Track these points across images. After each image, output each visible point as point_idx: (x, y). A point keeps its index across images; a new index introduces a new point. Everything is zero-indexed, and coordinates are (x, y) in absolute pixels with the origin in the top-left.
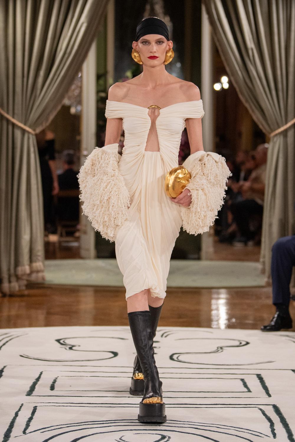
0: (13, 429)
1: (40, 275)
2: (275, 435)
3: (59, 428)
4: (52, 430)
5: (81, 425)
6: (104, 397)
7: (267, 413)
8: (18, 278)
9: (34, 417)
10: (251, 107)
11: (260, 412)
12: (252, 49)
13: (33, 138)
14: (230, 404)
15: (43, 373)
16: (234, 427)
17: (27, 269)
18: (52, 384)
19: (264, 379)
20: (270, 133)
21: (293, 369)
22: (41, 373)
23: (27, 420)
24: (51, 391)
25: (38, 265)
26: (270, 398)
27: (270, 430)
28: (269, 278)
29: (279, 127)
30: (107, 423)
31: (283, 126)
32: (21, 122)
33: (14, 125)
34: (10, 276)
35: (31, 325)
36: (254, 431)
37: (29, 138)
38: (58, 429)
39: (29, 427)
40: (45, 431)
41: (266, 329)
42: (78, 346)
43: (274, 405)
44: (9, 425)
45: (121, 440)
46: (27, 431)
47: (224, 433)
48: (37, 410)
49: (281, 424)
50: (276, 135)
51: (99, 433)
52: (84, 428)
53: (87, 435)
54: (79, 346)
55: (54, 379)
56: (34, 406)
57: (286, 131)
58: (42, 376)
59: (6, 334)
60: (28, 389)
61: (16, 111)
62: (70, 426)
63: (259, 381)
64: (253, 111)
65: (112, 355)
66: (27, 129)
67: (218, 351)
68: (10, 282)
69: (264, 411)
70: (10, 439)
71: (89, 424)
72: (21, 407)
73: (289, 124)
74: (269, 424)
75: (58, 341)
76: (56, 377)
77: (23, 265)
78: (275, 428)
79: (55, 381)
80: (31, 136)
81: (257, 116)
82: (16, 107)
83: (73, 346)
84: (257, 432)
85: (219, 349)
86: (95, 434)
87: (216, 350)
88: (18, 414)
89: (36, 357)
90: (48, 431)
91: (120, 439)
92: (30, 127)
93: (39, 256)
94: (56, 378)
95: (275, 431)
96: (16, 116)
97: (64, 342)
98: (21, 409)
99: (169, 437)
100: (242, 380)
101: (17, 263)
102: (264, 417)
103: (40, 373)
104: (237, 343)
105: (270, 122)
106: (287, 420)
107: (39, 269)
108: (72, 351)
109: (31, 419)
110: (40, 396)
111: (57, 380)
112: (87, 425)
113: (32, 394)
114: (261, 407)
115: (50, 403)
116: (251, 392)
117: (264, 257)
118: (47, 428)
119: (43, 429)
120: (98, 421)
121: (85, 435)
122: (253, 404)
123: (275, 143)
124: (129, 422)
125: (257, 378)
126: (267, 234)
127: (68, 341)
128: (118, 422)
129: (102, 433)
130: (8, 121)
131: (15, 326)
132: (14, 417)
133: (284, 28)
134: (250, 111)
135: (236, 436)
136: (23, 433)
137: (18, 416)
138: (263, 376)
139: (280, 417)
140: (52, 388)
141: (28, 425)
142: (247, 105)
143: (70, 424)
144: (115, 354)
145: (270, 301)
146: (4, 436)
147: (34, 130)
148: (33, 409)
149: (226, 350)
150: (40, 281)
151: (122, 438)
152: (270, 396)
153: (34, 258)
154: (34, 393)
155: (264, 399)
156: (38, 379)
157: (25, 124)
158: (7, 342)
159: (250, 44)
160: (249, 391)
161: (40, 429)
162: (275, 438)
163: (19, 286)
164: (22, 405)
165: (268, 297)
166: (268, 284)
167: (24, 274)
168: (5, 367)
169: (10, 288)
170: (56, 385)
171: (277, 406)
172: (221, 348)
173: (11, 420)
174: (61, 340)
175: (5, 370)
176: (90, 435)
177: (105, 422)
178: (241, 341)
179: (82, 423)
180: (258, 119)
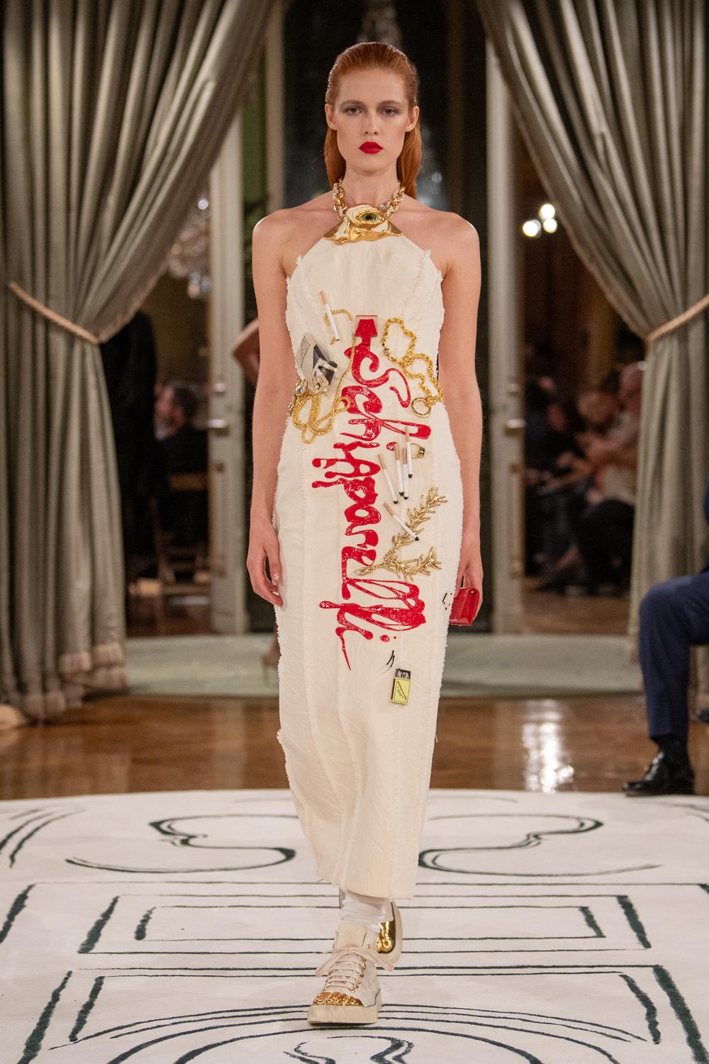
0: (47, 1029)
1: (116, 672)
2: (656, 1037)
3: (155, 1028)
4: (137, 1031)
5: (206, 1020)
6: (262, 953)
7: (639, 985)
8: (64, 681)
9: (95, 1003)
10: (602, 273)
11: (625, 983)
12: (603, 136)
13: (93, 353)
14: (554, 967)
15: (119, 899)
16: (563, 1020)
17: (85, 660)
18: (139, 926)
19: (636, 907)
20: (648, 333)
21: (703, 882)
22: (115, 901)
23: (80, 1009)
24: (136, 941)
25: (111, 649)
26: (648, 949)
27: (646, 1024)
29: (669, 319)
31: (677, 314)
32: (66, 317)
33: (48, 323)
34: (44, 677)
35: (95, 790)
36: (608, 1028)
37: (83, 354)
38: (152, 1028)
39: (85, 1026)
40: (121, 1035)
42: (201, 837)
43: (658, 966)
44: (38, 1021)
45: (298, 1052)
46: (80, 1036)
47: (539, 1033)
48: (103, 987)
49: (672, 1010)
50: (662, 337)
51: (247, 1037)
52: (212, 1026)
53: (220, 1042)
54: (205, 836)
55: (144, 913)
56: (98, 976)
57: (685, 327)
58: (117, 907)
59: (35, 811)
60: (84, 938)
61: (53, 291)
62: (179, 1023)
63: (622, 911)
64: (607, 282)
65: (282, 857)
66: (80, 331)
67: (529, 843)
68: (45, 690)
69: (634, 982)
70: (40, 1053)
71: (226, 1017)
72: (66, 979)
73: (693, 311)
74: (644, 1010)
75: (156, 825)
76: (149, 909)
77: (76, 651)
78: (658, 1019)
79: (146, 919)
80: (88, 348)
81: (615, 294)
82: (53, 282)
83: (191, 837)
84: (616, 1030)
85: (532, 839)
86: (237, 1039)
87: (524, 841)
88: (59, 995)
89: (104, 863)
90: (129, 1033)
91: (295, 1050)
92: (86, 327)
93: (112, 628)
94: (150, 912)
95: (659, 1028)
96: (52, 303)
97: (169, 827)
98: (67, 985)
99: (410, 1045)
100: (584, 910)
101: (61, 647)
102: (633, 995)
103: (112, 901)
104: (574, 825)
105: (646, 306)
106: (686, 1001)
107: (113, 658)
108: (187, 848)
109: (88, 1007)
110: (111, 953)
111: (151, 916)
112: (220, 1018)
113: (91, 949)
114: (626, 971)
115: (134, 968)
116: (604, 937)
118: (127, 1026)
119: (117, 1031)
120: (245, 1010)
121: (216, 1042)
122: (609, 964)
123: (659, 356)
125: (619, 906)
126: (644, 569)
127: (178, 826)
128: (292, 1012)
129: (253, 1037)
130: (34, 314)
131: (59, 792)
132: (50, 1003)
133: (676, 86)
134: (601, 282)
135: (568, 1039)
136: (69, 1040)
137: (58, 1000)
138: (633, 899)
139: (670, 994)
140: (140, 934)
141: (81, 1022)
142: (593, 269)
143: (181, 1017)
144: (289, 854)
146: (24, 1047)
147: (96, 335)
148: (94, 982)
149: (548, 842)
150: (116, 684)
151: (300, 1049)
152: (647, 945)
153: (100, 635)
154: (99, 946)
155: (633, 952)
156: (107, 915)
157: (74, 321)
158: (37, 829)
159: (599, 124)
160: (600, 935)
161: (110, 1031)
162: (658, 1043)
163: (68, 700)
164: (70, 974)
167: (79, 672)
168: (30, 887)
169: (45, 703)
170: (149, 927)
171: (665, 968)
172: (537, 836)
173: (43, 1011)
174: (162, 822)
175: (30, 894)
176: (225, 1042)
177: (261, 1012)
178: (582, 821)
179: (209, 1014)
180: (620, 300)
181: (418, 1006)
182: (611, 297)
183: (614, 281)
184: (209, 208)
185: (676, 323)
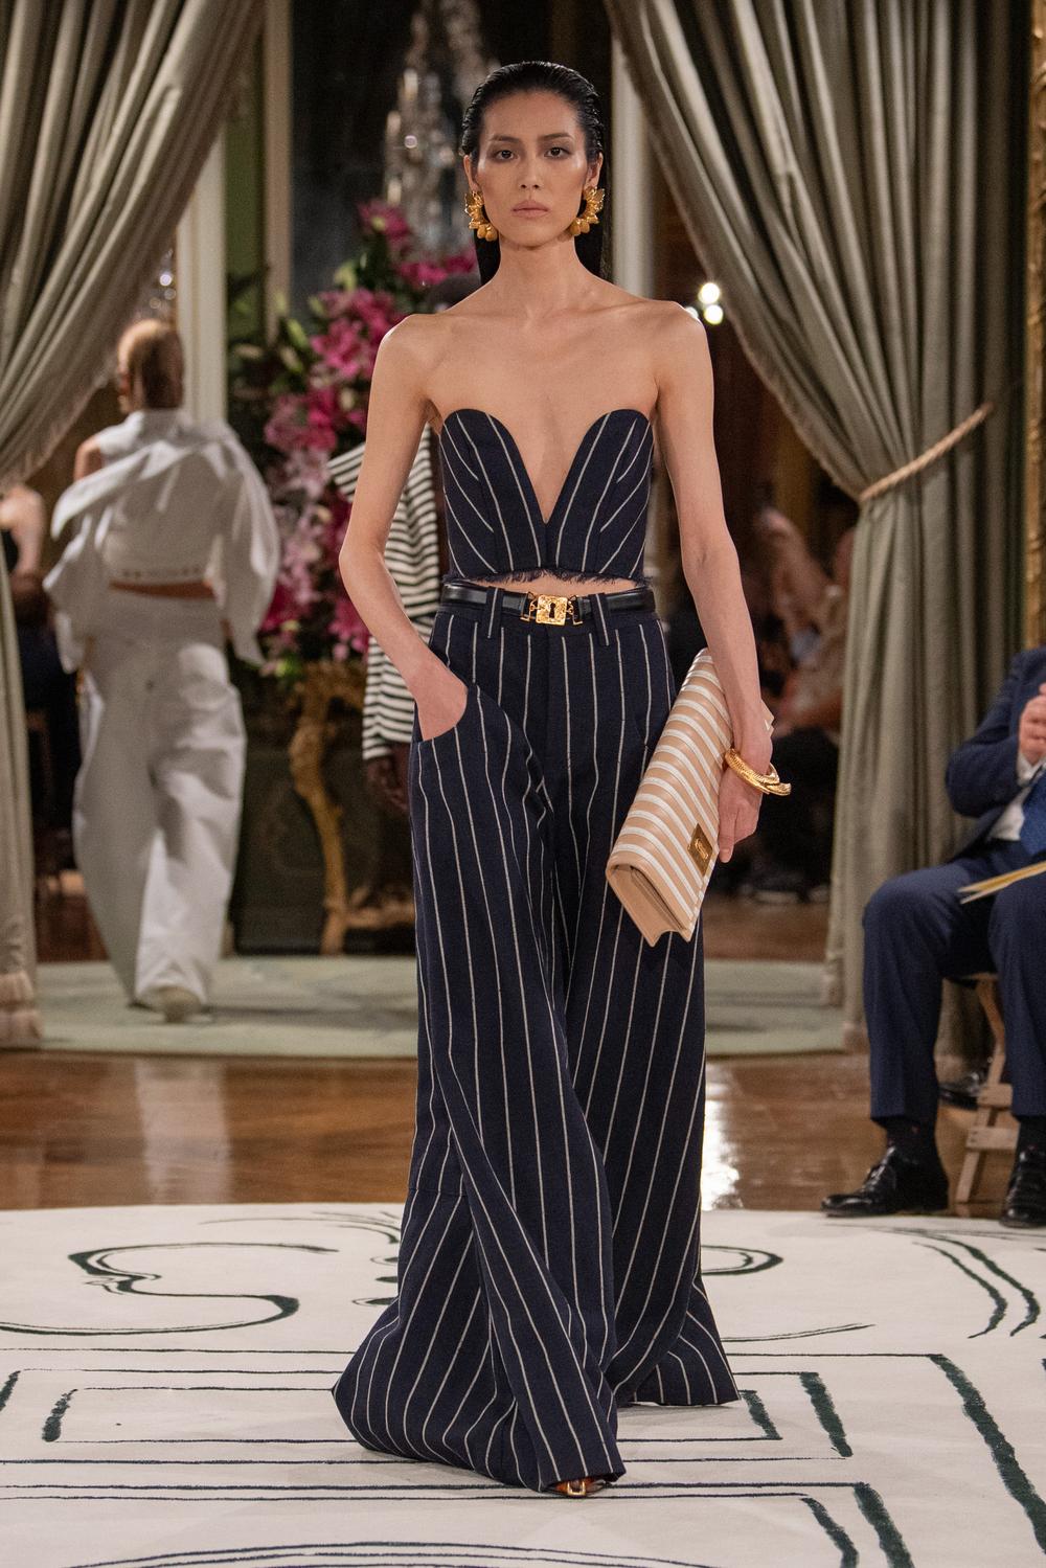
1: (22, 1016)
6: (241, 1462)
7: (833, 1514)
10: (788, 393)
11: (809, 1511)
12: (791, 180)
14: (699, 1485)
15: (19, 1376)
18: (49, 1419)
19: (829, 1391)
20: (861, 490)
21: (936, 1353)
22: (14, 1379)
24: (44, 1442)
25: (16, 980)
26: (848, 1458)
28: (857, 1020)
29: (893, 467)
30: (248, 1559)
31: (907, 462)
41: (840, 1206)
42: (152, 1278)
43: (861, 1484)
49: (882, 1554)
50: (882, 494)
55: (59, 1398)
57: (917, 480)
58: (18, 1389)
63: (808, 1398)
64: (796, 407)
65: (278, 1310)
69: (824, 1510)
71: (179, 1564)
73: (929, 455)
74: (839, 1554)
75: (80, 1259)
76: (67, 1391)
79: (61, 1408)
81: (809, 427)
83: (135, 1278)
93: (17, 948)
94: (68, 1396)
97: (100, 1262)
100: (749, 1395)
102: (822, 1530)
103: (8, 1379)
104: (737, 1261)
105: (857, 447)
107: (18, 996)
108: (129, 1295)
110: (4, 1462)
111: (69, 1403)
112: (173, 1564)
114: (812, 1493)
115: (41, 1486)
116: (779, 1439)
117: (841, 944)
120: (214, 1552)
122: (785, 1482)
123: (875, 525)
124: (326, 1554)
125: (804, 1389)
126: (850, 860)
127: (114, 1261)
128: (287, 1555)
134: (787, 410)
138: (825, 1379)
139: (879, 1529)
140: (52, 1432)
142: (773, 386)
143: (113, 1563)
144: (288, 1306)
145: (863, 1107)
150: (23, 1040)
152: (845, 1451)
155: (823, 1463)
156: (1, 1401)
159: (784, 160)
160: (773, 1435)
165: (854, 1092)
166: (854, 1045)
170: (66, 1421)
171: (872, 1487)
174: (91, 1254)
177: (238, 1555)
178: (751, 1254)
179: (156, 1558)
180: (816, 438)
181: (484, 1546)
182: (801, 432)
183: (806, 406)
184: (173, 286)
185: (904, 472)
